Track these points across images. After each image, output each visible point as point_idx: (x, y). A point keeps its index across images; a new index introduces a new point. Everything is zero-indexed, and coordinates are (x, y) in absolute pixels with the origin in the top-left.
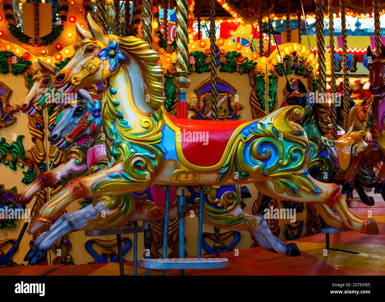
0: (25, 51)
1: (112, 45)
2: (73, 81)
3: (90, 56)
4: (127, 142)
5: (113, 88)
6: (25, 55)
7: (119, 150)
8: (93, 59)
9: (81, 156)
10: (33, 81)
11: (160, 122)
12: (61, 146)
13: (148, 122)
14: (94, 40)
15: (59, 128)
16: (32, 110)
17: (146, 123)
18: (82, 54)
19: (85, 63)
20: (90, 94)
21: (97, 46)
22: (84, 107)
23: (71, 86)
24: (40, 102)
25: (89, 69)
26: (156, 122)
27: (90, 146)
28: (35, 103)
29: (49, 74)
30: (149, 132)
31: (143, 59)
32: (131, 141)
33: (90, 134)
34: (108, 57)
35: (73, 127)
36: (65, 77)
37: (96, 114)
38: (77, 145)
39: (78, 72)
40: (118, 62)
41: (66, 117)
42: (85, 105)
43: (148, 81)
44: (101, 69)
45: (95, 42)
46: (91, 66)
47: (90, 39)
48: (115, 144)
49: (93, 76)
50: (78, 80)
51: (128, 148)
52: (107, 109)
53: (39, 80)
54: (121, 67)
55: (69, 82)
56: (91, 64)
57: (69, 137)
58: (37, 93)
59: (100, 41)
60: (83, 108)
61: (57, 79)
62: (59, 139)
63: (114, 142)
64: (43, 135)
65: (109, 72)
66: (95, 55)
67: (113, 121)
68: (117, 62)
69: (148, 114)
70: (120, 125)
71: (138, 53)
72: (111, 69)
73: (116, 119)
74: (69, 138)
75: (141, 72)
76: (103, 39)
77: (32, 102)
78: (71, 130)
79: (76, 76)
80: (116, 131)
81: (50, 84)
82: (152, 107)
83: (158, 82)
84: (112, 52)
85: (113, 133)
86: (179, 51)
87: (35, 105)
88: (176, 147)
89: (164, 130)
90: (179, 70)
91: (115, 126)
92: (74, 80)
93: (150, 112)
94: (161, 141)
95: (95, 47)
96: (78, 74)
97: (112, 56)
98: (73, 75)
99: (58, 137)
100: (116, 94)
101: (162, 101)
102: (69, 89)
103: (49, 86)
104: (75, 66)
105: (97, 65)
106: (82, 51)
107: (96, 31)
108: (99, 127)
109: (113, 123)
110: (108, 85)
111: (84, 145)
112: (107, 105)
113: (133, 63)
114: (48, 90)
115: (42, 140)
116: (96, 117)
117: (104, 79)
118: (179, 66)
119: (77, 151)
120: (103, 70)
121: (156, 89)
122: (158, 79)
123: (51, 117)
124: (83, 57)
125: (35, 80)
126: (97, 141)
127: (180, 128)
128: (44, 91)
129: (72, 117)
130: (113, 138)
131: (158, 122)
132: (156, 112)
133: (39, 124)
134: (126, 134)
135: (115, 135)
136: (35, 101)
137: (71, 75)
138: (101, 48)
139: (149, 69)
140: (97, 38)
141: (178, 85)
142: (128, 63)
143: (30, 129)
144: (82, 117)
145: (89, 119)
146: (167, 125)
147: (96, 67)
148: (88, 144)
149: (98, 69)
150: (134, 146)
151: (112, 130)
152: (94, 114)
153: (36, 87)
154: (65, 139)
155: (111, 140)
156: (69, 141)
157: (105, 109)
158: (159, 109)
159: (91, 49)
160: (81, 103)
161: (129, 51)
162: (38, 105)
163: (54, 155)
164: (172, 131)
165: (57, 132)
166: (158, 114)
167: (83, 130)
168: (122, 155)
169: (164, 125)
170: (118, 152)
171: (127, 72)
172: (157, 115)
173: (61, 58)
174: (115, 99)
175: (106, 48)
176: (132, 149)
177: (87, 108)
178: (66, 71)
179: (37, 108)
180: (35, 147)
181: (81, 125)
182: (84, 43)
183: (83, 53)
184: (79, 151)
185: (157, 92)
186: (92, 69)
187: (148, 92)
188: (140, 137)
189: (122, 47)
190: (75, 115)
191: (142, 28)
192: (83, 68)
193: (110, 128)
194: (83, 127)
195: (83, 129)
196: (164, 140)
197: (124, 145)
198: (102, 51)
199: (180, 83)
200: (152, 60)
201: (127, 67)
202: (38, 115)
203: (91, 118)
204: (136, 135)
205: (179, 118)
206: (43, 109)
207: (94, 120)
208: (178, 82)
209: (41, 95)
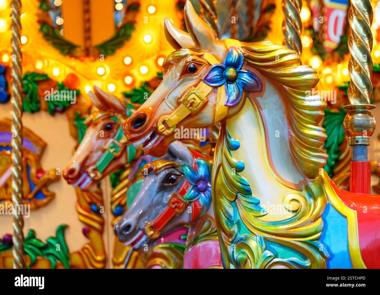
0: (69, 71)
1: (231, 60)
2: (161, 127)
3: (192, 80)
4: (258, 238)
5: (232, 139)
6: (70, 79)
7: (243, 253)
8: (196, 86)
9: (172, 261)
10: (85, 127)
11: (320, 201)
12: (137, 246)
13: (297, 201)
14: (198, 51)
15: (133, 212)
16: (85, 180)
17: (293, 202)
18: (176, 77)
19: (181, 93)
20: (189, 148)
21: (203, 61)
22: (178, 173)
23: (157, 137)
24: (98, 164)
25: (189, 105)
26: (312, 200)
27: (189, 245)
28: (89, 166)
29: (114, 112)
30: (299, 219)
31: (287, 84)
32: (267, 235)
33: (190, 222)
34: (224, 81)
35: (159, 210)
36: (147, 120)
37: (199, 186)
38: (165, 242)
39: (170, 110)
40: (241, 90)
41: (147, 192)
42: (180, 169)
43: (297, 124)
44: (210, 104)
45: (200, 54)
46: (194, 99)
47: (192, 49)
48: (236, 240)
49: (196, 117)
50: (170, 126)
51: (260, 249)
52: (221, 177)
53: (96, 125)
54: (247, 99)
55: (154, 130)
56: (193, 96)
57: (152, 228)
58: (92, 148)
59: (210, 51)
60: (176, 175)
61: (132, 125)
62: (135, 232)
63: (235, 239)
64: (102, 224)
65: (225, 109)
66: (200, 78)
67: (233, 200)
68: (239, 91)
69: (296, 186)
70: (245, 207)
71: (279, 72)
72: (229, 104)
73: (239, 195)
74: (151, 230)
75: (283, 107)
76: (214, 48)
77: (84, 166)
78: (156, 215)
79: (166, 118)
80: (238, 218)
81: (116, 132)
82: (304, 172)
83: (316, 125)
84: (231, 72)
85: (232, 222)
86: (355, 66)
87: (90, 169)
88: (350, 247)
89: (327, 214)
90: (354, 101)
91: (235, 208)
92: (163, 126)
93: (300, 182)
94: (321, 236)
95: (200, 64)
96: (170, 114)
97: (231, 80)
98: (160, 116)
99: (132, 229)
100: (239, 150)
101: (323, 161)
102: (153, 141)
103: (114, 136)
104: (164, 99)
105: (204, 96)
106: (175, 71)
107: (201, 34)
108: (205, 209)
109: (233, 204)
110: (224, 133)
111: (178, 241)
112: (221, 169)
113: (269, 90)
114: (113, 143)
115: (101, 232)
116: (199, 191)
117: (216, 121)
118: (353, 95)
119: (165, 252)
120: (215, 105)
121: (312, 138)
122: (316, 121)
123: (116, 191)
124: (178, 83)
125: (88, 125)
126: (201, 235)
127: (356, 212)
128: (106, 143)
129: (158, 192)
130: (232, 230)
131: (315, 199)
132: (313, 181)
133: (95, 204)
134: (257, 223)
135: (236, 226)
136: (89, 162)
137: (156, 117)
138: (210, 65)
139: (299, 102)
140: (203, 47)
141: (352, 130)
142: (261, 91)
143: (80, 214)
144: (175, 191)
145: (187, 196)
146: (333, 206)
147: (201, 100)
148: (185, 240)
149: (205, 104)
150: (271, 246)
151: (230, 216)
152: (196, 186)
153: (92, 138)
154: (144, 233)
155: (230, 235)
156: (152, 235)
157: (218, 178)
158: (317, 176)
159: (192, 68)
160: (174, 167)
161: (262, 69)
162: (95, 170)
163: (121, 259)
164: (341, 217)
165: (130, 219)
166: (315, 184)
167: (177, 215)
168: (249, 261)
169: (327, 206)
170: (242, 256)
171: (258, 107)
172: (314, 188)
173: (134, 82)
174: (236, 158)
175: (221, 65)
176: (267, 251)
177: (183, 174)
178: (148, 109)
179: (92, 175)
180: (88, 246)
181: (174, 206)
182: (179, 56)
183: (178, 75)
184: (168, 253)
185: (313, 144)
186: (194, 105)
187: (297, 144)
188: (282, 228)
189: (250, 61)
190: (163, 188)
191: (283, 25)
192: (179, 104)
193: (227, 213)
194: (177, 210)
195: (177, 213)
196: (327, 233)
197: (253, 244)
198: (212, 69)
199: (356, 127)
200: (304, 84)
201: (259, 99)
202: (94, 189)
203: (191, 192)
204: (274, 225)
205: (354, 191)
206: (103, 177)
207: (197, 196)
208: (352, 125)
209: (100, 153)
